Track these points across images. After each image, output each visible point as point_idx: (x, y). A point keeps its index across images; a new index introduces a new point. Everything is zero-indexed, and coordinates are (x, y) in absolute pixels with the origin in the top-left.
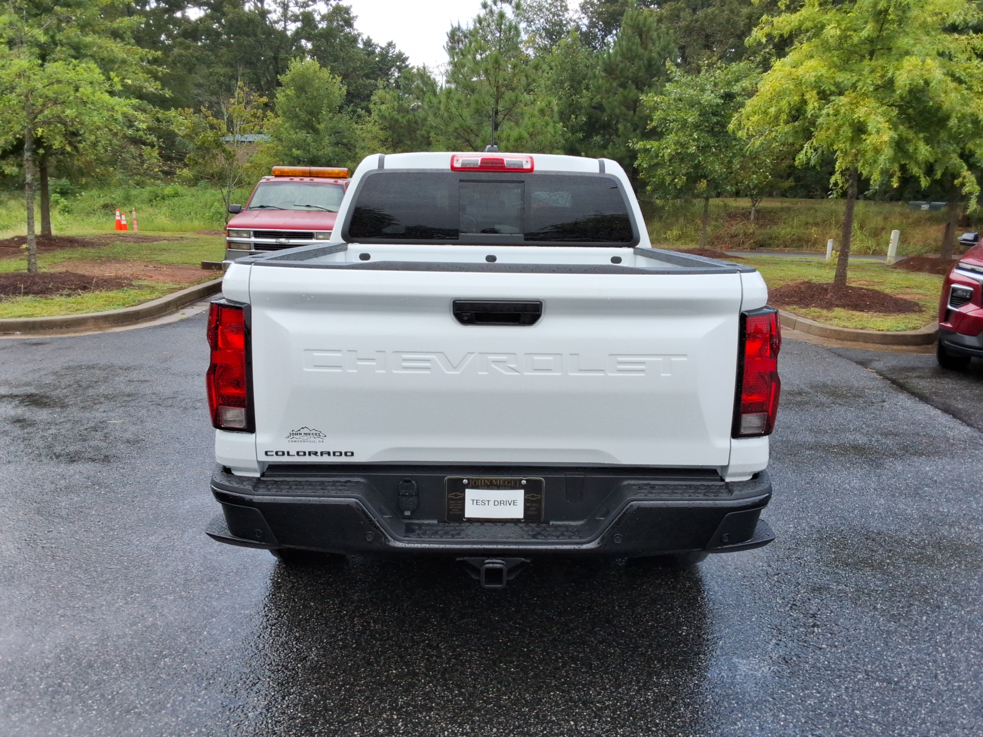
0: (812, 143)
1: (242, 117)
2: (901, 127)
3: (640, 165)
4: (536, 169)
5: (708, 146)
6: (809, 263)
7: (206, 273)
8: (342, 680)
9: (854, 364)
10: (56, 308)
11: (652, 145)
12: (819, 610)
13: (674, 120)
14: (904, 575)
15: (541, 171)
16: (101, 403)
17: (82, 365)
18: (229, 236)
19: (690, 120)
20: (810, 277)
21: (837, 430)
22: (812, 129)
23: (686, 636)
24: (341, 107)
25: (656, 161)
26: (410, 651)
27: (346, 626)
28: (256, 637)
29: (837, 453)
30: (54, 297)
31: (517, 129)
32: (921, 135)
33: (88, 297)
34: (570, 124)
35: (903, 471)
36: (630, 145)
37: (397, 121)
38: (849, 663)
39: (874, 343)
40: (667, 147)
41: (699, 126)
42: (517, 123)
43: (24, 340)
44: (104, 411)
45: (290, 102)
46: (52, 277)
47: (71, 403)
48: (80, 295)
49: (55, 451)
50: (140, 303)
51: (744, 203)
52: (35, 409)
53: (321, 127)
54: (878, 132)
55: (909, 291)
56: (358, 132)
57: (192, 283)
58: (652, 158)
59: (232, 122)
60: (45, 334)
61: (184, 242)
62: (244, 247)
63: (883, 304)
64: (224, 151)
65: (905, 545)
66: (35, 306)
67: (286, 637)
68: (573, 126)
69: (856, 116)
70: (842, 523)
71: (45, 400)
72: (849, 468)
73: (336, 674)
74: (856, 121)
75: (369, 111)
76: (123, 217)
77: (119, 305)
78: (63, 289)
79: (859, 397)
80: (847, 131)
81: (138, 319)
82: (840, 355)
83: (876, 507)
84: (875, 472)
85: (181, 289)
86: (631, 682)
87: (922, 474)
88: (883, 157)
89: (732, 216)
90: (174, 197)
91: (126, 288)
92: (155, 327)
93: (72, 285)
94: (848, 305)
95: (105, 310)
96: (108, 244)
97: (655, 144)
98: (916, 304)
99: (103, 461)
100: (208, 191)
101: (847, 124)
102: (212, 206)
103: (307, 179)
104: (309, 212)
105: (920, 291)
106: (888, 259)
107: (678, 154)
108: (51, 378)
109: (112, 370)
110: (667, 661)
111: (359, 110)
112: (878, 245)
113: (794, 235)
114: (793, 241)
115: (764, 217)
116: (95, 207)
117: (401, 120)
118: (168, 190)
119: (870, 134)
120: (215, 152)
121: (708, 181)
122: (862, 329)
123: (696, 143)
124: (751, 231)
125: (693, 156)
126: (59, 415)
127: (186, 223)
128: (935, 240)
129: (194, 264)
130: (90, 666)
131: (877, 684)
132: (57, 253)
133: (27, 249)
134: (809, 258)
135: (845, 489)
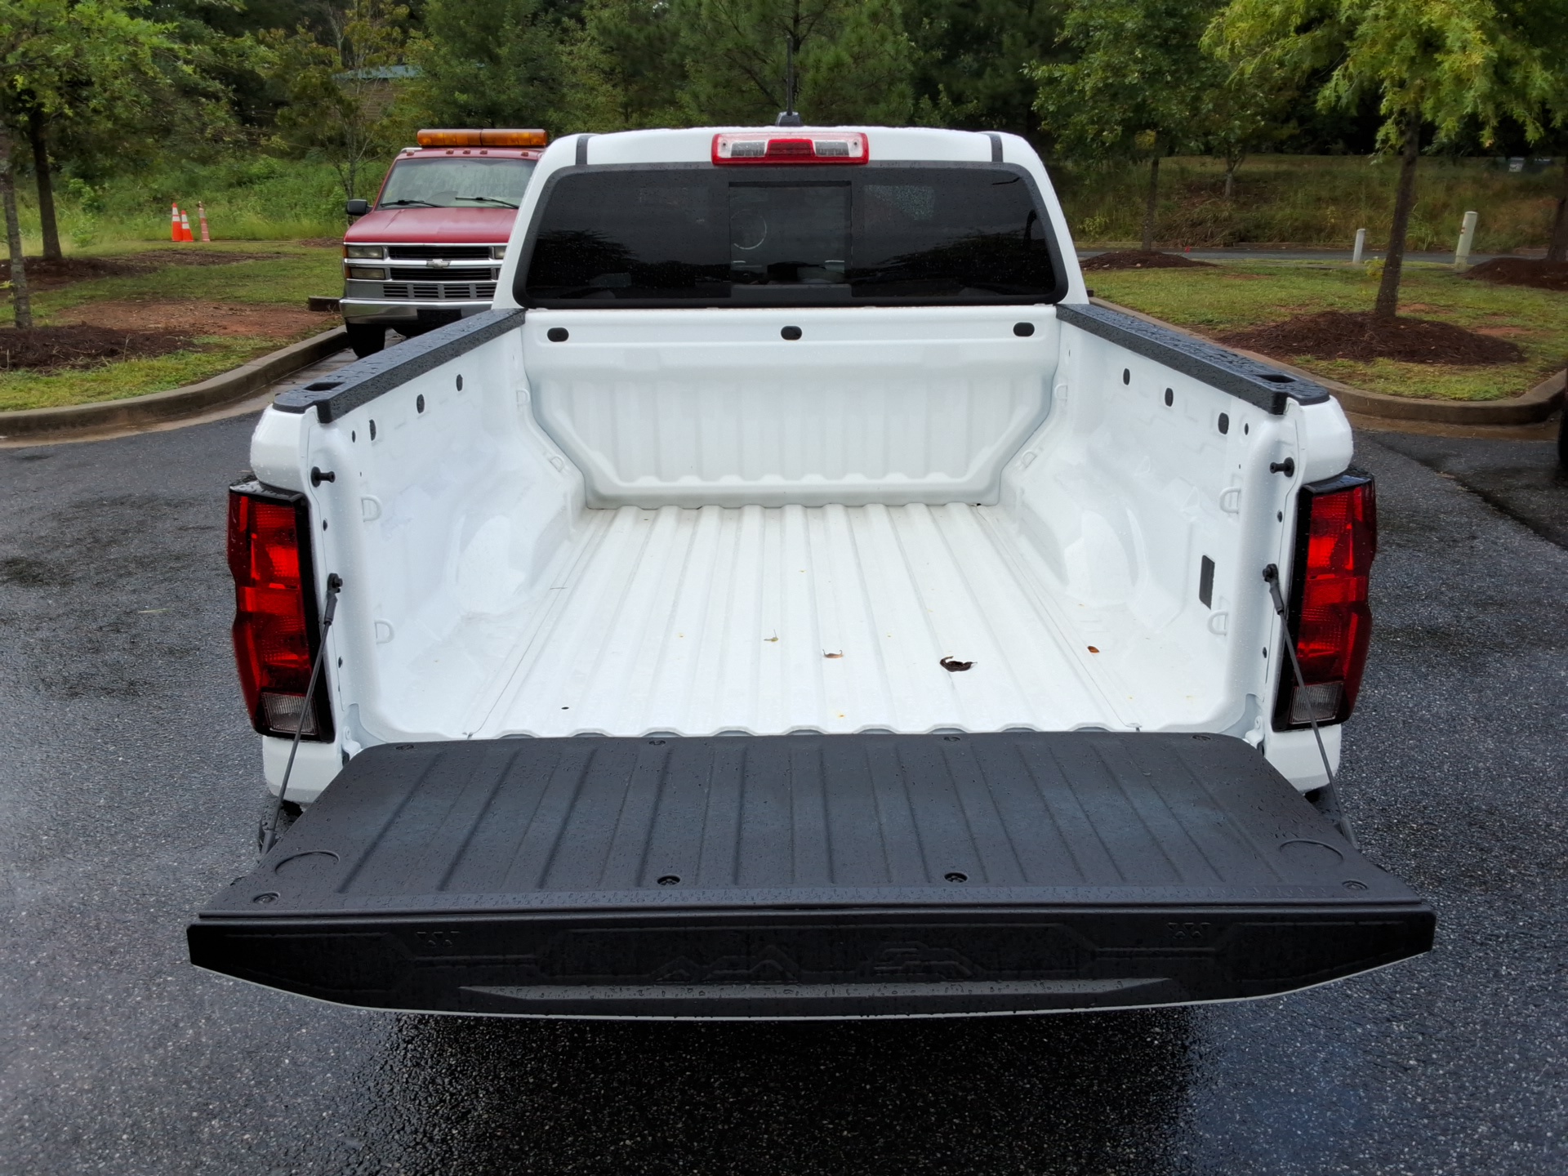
0: (1347, 68)
1: (366, 40)
2: (1502, 38)
3: (1042, 106)
4: (872, 157)
5: (1159, 72)
6: (1325, 272)
7: (317, 317)
8: (533, 1165)
9: (1416, 465)
10: (64, 392)
11: (1063, 71)
12: (1398, 982)
13: (1102, 27)
14: (1543, 901)
15: (882, 162)
16: (130, 574)
17: (102, 499)
18: (348, 257)
19: (1130, 25)
20: (1330, 299)
21: (1398, 597)
22: (1347, 43)
23: (1160, 1047)
24: (535, 15)
25: (1068, 98)
26: (658, 1094)
27: (542, 1040)
28: (378, 1067)
29: (1403, 645)
30: (61, 371)
31: (833, 48)
32: (1537, 52)
33: (118, 369)
34: (920, 34)
35: (1521, 679)
36: (1026, 71)
37: (629, 37)
38: (1460, 1099)
39: (1447, 422)
40: (1091, 74)
41: (1144, 36)
42: (832, 38)
43: (13, 450)
44: (134, 591)
45: (449, 9)
46: (56, 334)
47: (79, 575)
48: (104, 365)
49: (45, 674)
50: (206, 377)
51: (1215, 166)
52: (17, 589)
53: (503, 52)
54: (1464, 48)
55: (1498, 320)
56: (564, 58)
57: (293, 338)
58: (1062, 95)
59: (351, 52)
60: (47, 438)
61: (282, 261)
62: (375, 274)
63: (1458, 349)
64: (340, 101)
65: (1539, 835)
66: (30, 389)
67: (432, 1068)
68: (925, 38)
69: (1425, 19)
70: (1423, 792)
71: (36, 570)
72: (1426, 676)
73: (521, 1149)
74: (1424, 28)
75: (581, 21)
76: (184, 218)
77: (169, 382)
78: (77, 355)
79: (1432, 529)
80: (1408, 46)
81: (200, 407)
82: (1391, 448)
83: (1481, 755)
84: (1472, 682)
85: (276, 348)
86: (1064, 1156)
87: (1555, 684)
88: (1472, 93)
89: (1196, 188)
90: (267, 178)
91: (181, 351)
92: (231, 421)
93: (91, 349)
94: (1400, 352)
95: (147, 393)
96: (155, 269)
97: (1069, 69)
98: (1513, 347)
99: (127, 693)
100: (324, 166)
101: (1409, 34)
102: (330, 192)
103: (475, 152)
104: (481, 209)
105: (1517, 321)
106: (1457, 260)
107: (1107, 86)
108: (49, 525)
109: (152, 508)
110: (1128, 1106)
111: (565, 19)
112: (1437, 234)
113: (1296, 220)
114: (1296, 229)
115: (1249, 190)
116: (141, 200)
117: (635, 36)
118: (258, 166)
119: (1449, 52)
120: (326, 102)
121: (1158, 132)
122: (1425, 397)
123: (1139, 67)
124: (1226, 214)
125: (1133, 89)
126: (56, 601)
127: (290, 224)
128: (1532, 224)
129: (297, 303)
130: (76, 1140)
131: (1516, 1146)
132: (69, 289)
133: (12, 289)
134: (1325, 262)
135: (1421, 719)
